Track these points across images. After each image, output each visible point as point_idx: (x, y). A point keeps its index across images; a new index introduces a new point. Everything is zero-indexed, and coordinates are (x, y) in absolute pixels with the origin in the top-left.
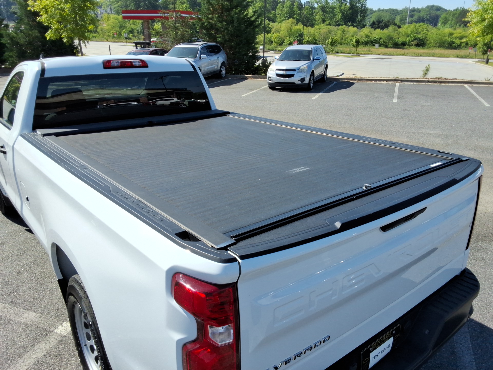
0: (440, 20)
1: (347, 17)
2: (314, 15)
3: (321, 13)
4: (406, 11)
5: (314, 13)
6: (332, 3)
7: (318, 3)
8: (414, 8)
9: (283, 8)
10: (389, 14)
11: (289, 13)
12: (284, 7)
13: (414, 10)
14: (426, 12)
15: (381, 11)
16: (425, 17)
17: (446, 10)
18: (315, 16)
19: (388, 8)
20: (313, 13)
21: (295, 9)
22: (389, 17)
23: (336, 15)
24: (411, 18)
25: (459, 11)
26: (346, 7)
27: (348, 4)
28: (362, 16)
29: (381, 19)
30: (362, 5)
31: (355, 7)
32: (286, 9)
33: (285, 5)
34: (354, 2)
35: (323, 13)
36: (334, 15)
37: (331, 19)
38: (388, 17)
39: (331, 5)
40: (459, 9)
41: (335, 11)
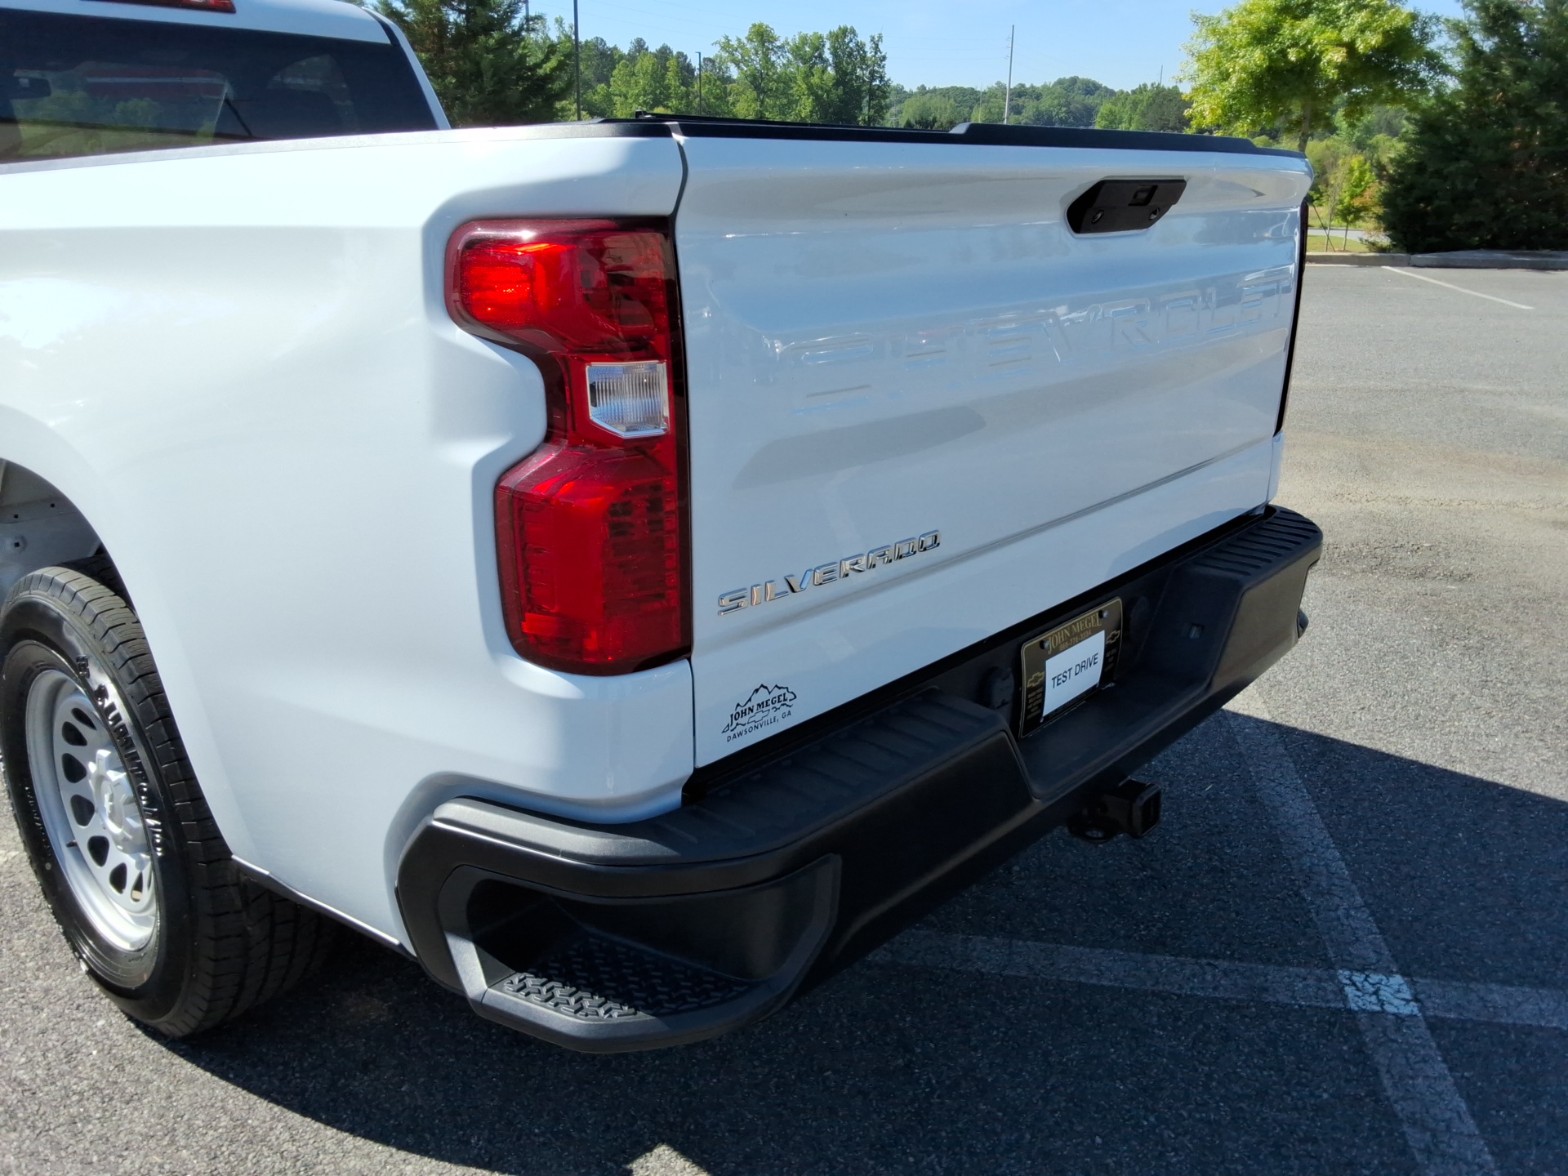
0: (1098, 119)
1: (830, 107)
2: (731, 99)
3: (751, 94)
4: (1000, 94)
5: (730, 94)
6: (784, 65)
7: (741, 65)
8: (1023, 86)
9: (631, 76)
10: (952, 101)
11: (653, 93)
12: (634, 74)
13: (1021, 92)
14: (1056, 98)
15: (928, 95)
16: (1054, 113)
17: (1112, 93)
18: (734, 104)
19: (949, 86)
20: (726, 94)
21: (671, 78)
22: (953, 113)
23: (797, 101)
24: (1017, 116)
25: (1150, 94)
26: (825, 77)
27: (829, 68)
28: (873, 108)
29: (931, 118)
30: (872, 73)
31: (851, 80)
32: (641, 81)
33: (638, 66)
34: (848, 64)
35: (759, 96)
36: (790, 103)
37: (784, 114)
38: (949, 111)
39: (779, 70)
40: (1149, 87)
41: (792, 88)
